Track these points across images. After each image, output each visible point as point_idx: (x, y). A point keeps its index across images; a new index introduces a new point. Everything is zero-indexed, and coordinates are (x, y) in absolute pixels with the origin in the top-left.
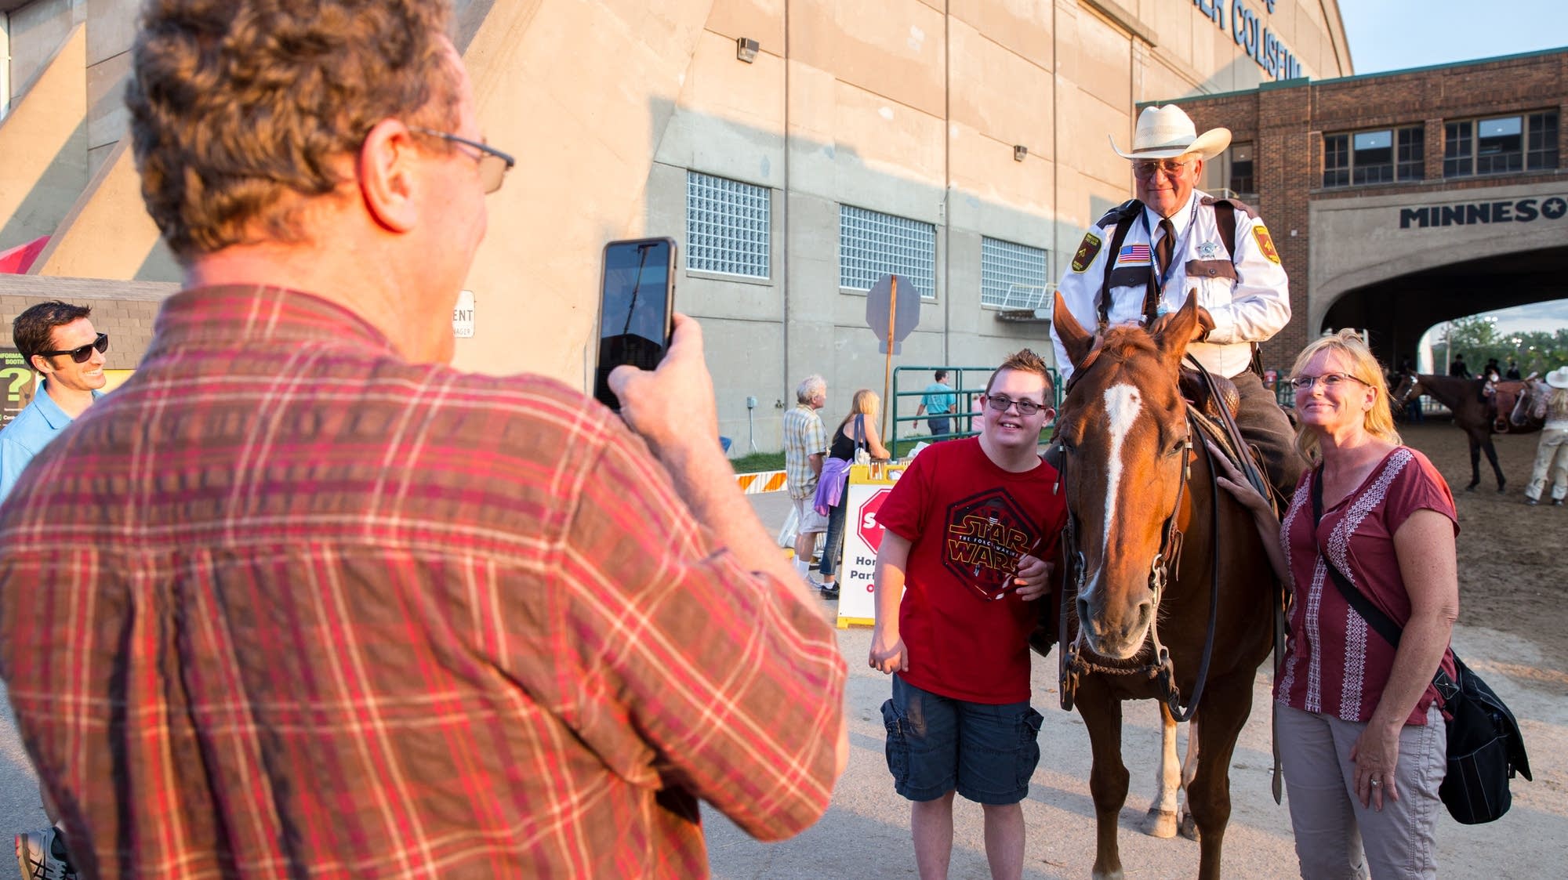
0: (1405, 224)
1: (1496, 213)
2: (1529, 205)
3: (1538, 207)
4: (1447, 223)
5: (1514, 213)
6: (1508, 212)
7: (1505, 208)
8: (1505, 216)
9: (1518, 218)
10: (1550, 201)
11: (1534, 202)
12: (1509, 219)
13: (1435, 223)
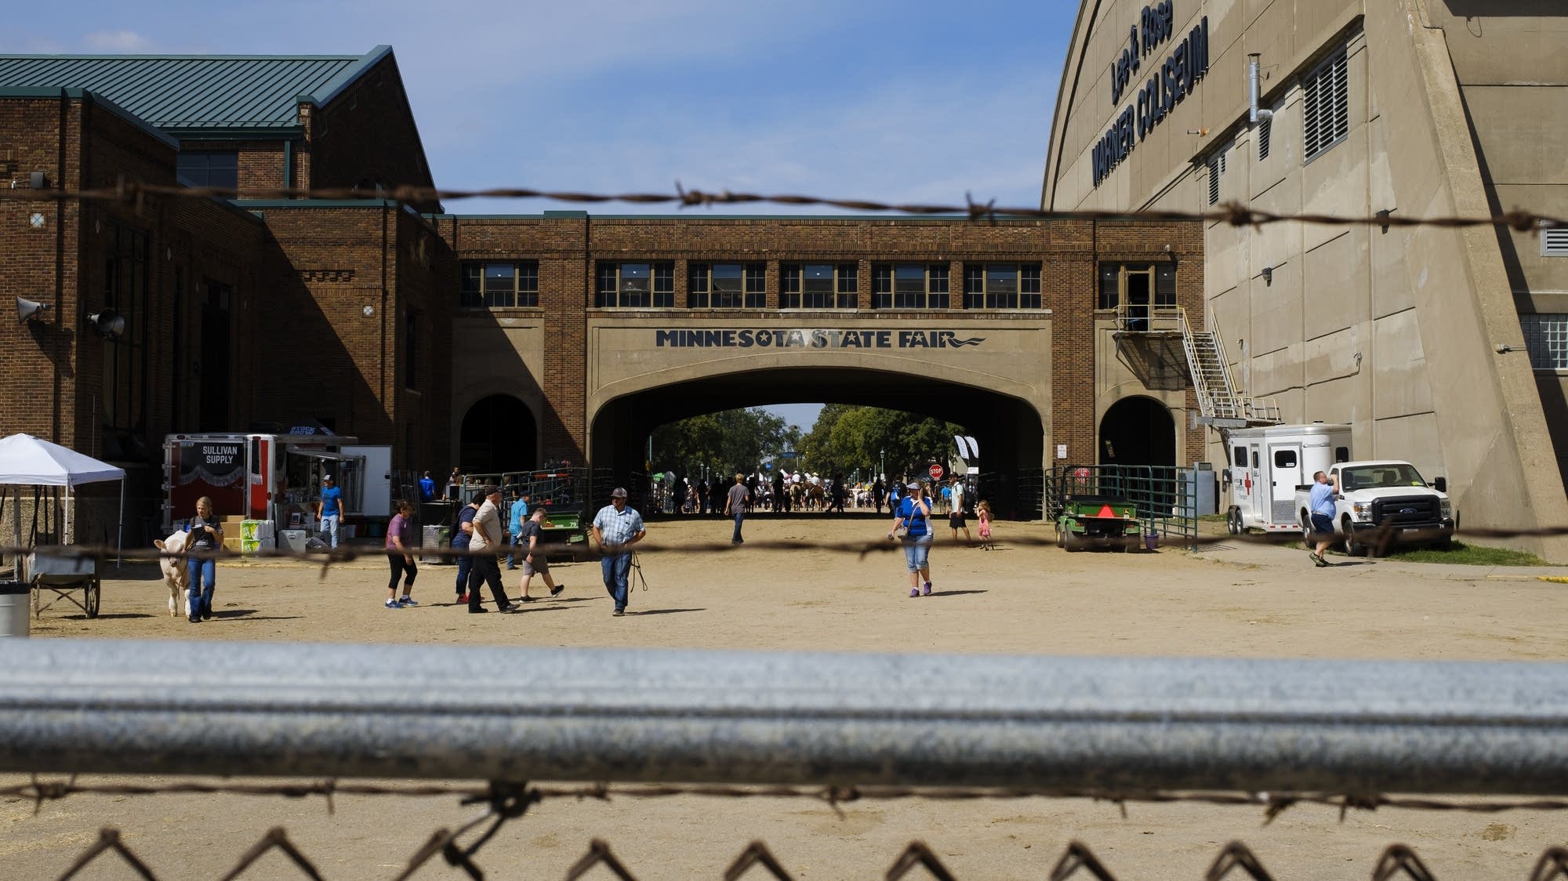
0: (660, 343)
1: (723, 339)
2: (747, 334)
3: (753, 336)
4: (691, 344)
5: (737, 340)
6: (733, 338)
7: (731, 335)
8: (731, 341)
9: (741, 344)
10: (761, 333)
11: (751, 333)
12: (734, 344)
13: (683, 344)
